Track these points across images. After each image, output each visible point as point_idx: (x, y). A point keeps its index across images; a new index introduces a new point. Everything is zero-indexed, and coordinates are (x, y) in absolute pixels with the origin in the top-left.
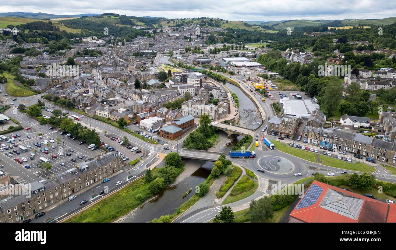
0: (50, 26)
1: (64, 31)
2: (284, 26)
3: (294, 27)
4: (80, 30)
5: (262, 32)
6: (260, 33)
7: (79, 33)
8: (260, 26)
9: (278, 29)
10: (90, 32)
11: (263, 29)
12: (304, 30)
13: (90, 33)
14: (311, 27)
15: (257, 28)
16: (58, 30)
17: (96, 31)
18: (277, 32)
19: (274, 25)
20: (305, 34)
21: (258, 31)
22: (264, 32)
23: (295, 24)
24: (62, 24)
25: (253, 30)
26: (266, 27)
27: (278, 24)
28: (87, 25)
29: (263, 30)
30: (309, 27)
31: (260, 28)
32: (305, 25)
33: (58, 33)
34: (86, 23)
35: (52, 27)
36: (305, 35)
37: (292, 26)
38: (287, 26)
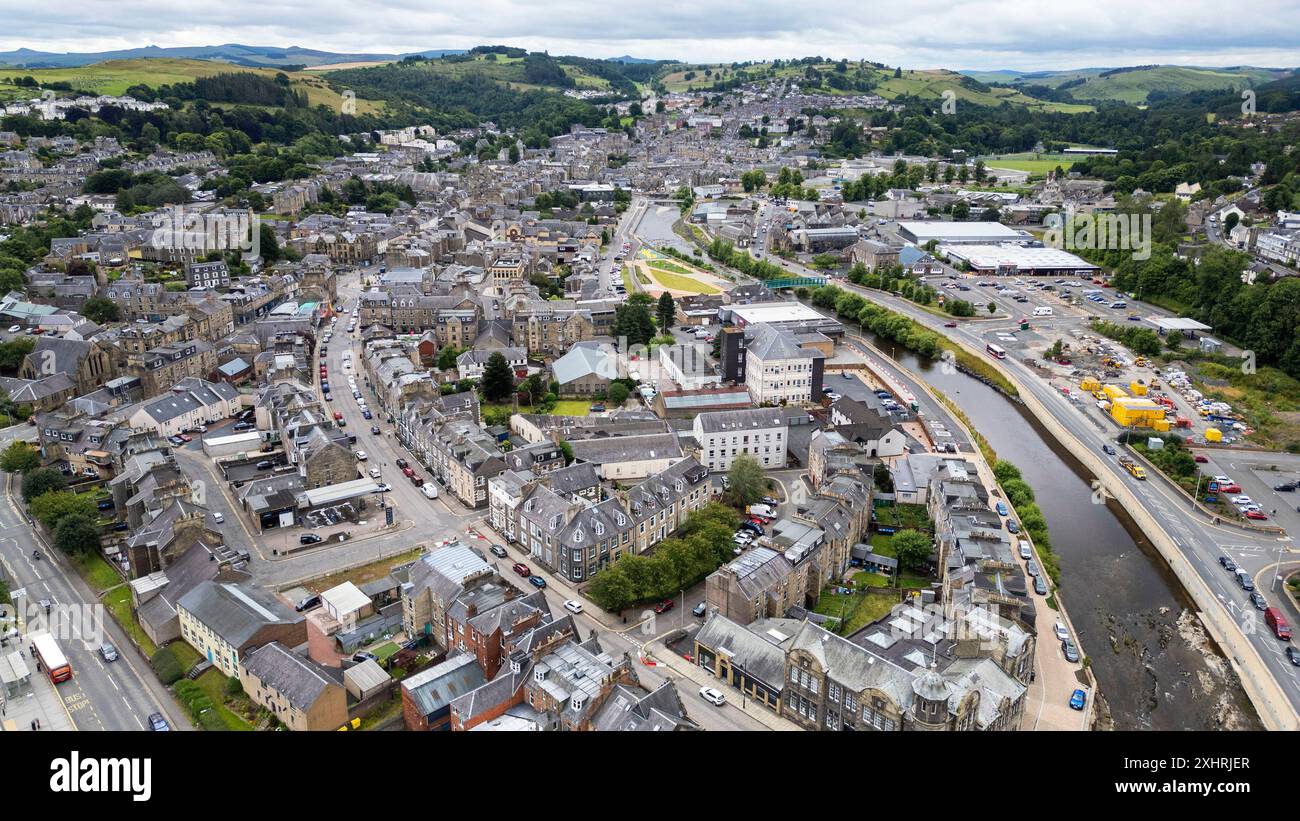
0: (279, 89)
1: (322, 107)
2: (1107, 88)
3: (1146, 93)
4: (381, 104)
5: (1031, 110)
6: (1022, 114)
7: (375, 113)
8: (1015, 87)
9: (1086, 98)
10: (419, 109)
11: (1030, 100)
12: (1194, 101)
13: (415, 114)
14: (1223, 92)
15: (1012, 95)
16: (301, 102)
17: (439, 106)
18: (1088, 109)
19: (1068, 85)
20: (1211, 117)
21: (1014, 106)
22: (1036, 109)
23: (1148, 82)
24: (326, 83)
25: (998, 103)
26: (1040, 92)
27: (1082, 81)
28: (417, 86)
29: (1033, 105)
30: (1216, 93)
31: (1023, 99)
32: (1189, 87)
33: (300, 116)
34: (413, 81)
35: (283, 93)
36: (1214, 125)
37: (1140, 86)
38: (1120, 87)
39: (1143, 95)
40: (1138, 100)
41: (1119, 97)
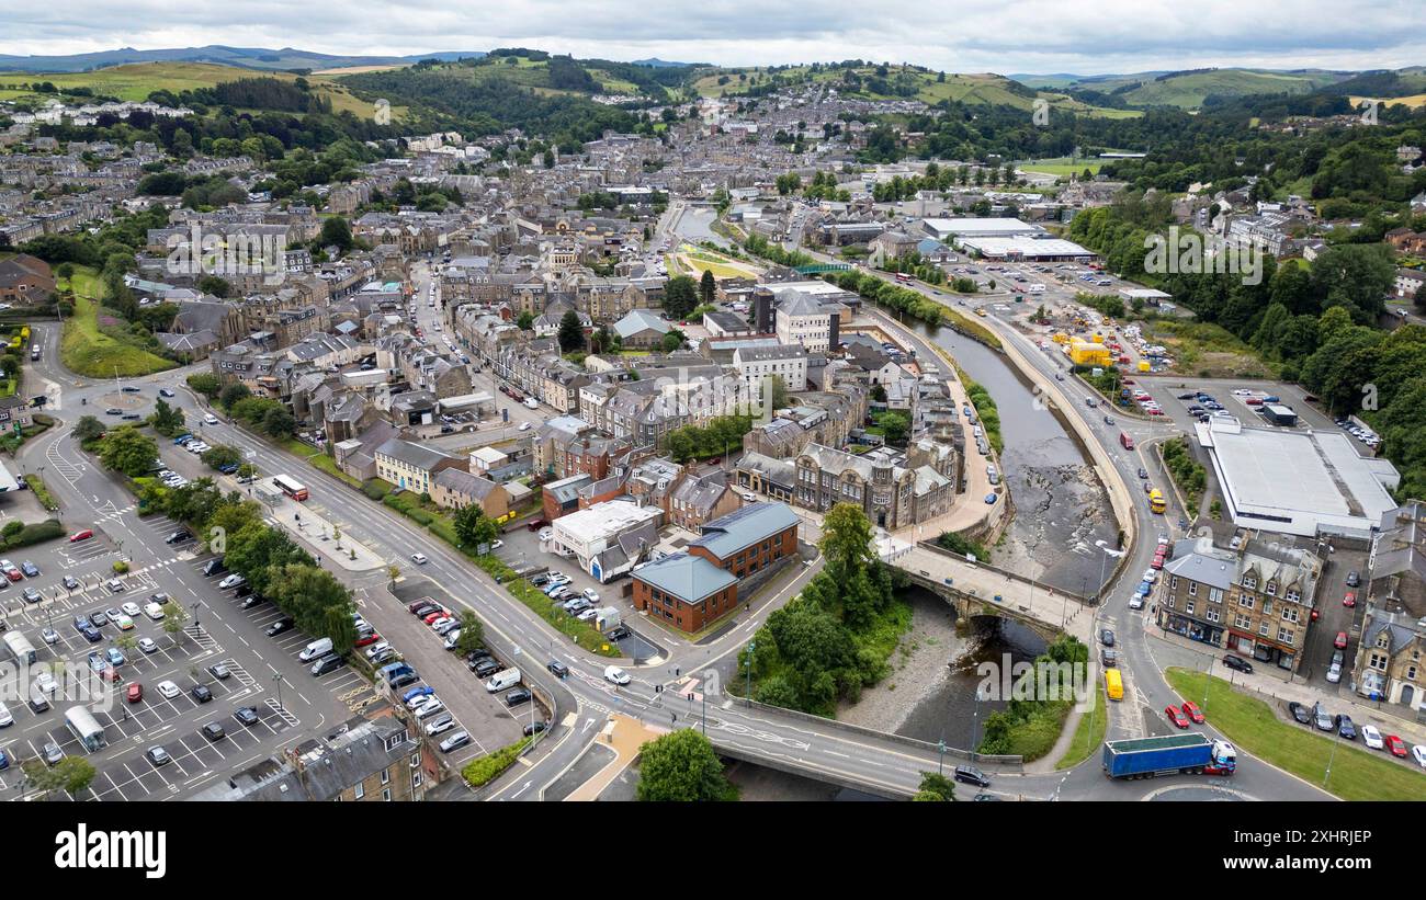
0: (298, 93)
1: (346, 114)
2: (1162, 92)
3: (1203, 98)
4: (404, 110)
5: (1077, 115)
6: (1069, 119)
7: (398, 119)
8: (1066, 91)
9: (1138, 104)
10: (442, 115)
11: (1080, 105)
12: (1246, 106)
13: (438, 119)
14: (1276, 96)
15: (1060, 100)
16: (324, 109)
17: (461, 113)
18: (1136, 115)
19: (1122, 90)
20: (1254, 122)
21: (1061, 111)
22: (1084, 115)
23: (1205, 86)
24: (345, 89)
26: (1091, 98)
27: (1138, 85)
28: (434, 91)
29: (1080, 109)
30: (1269, 97)
31: (1070, 103)
32: (1249, 90)
33: (325, 122)
34: (430, 86)
35: (306, 99)
36: (1254, 129)
37: (1196, 90)
38: (1176, 92)
39: (1199, 100)
40: (1192, 105)
41: (1173, 102)
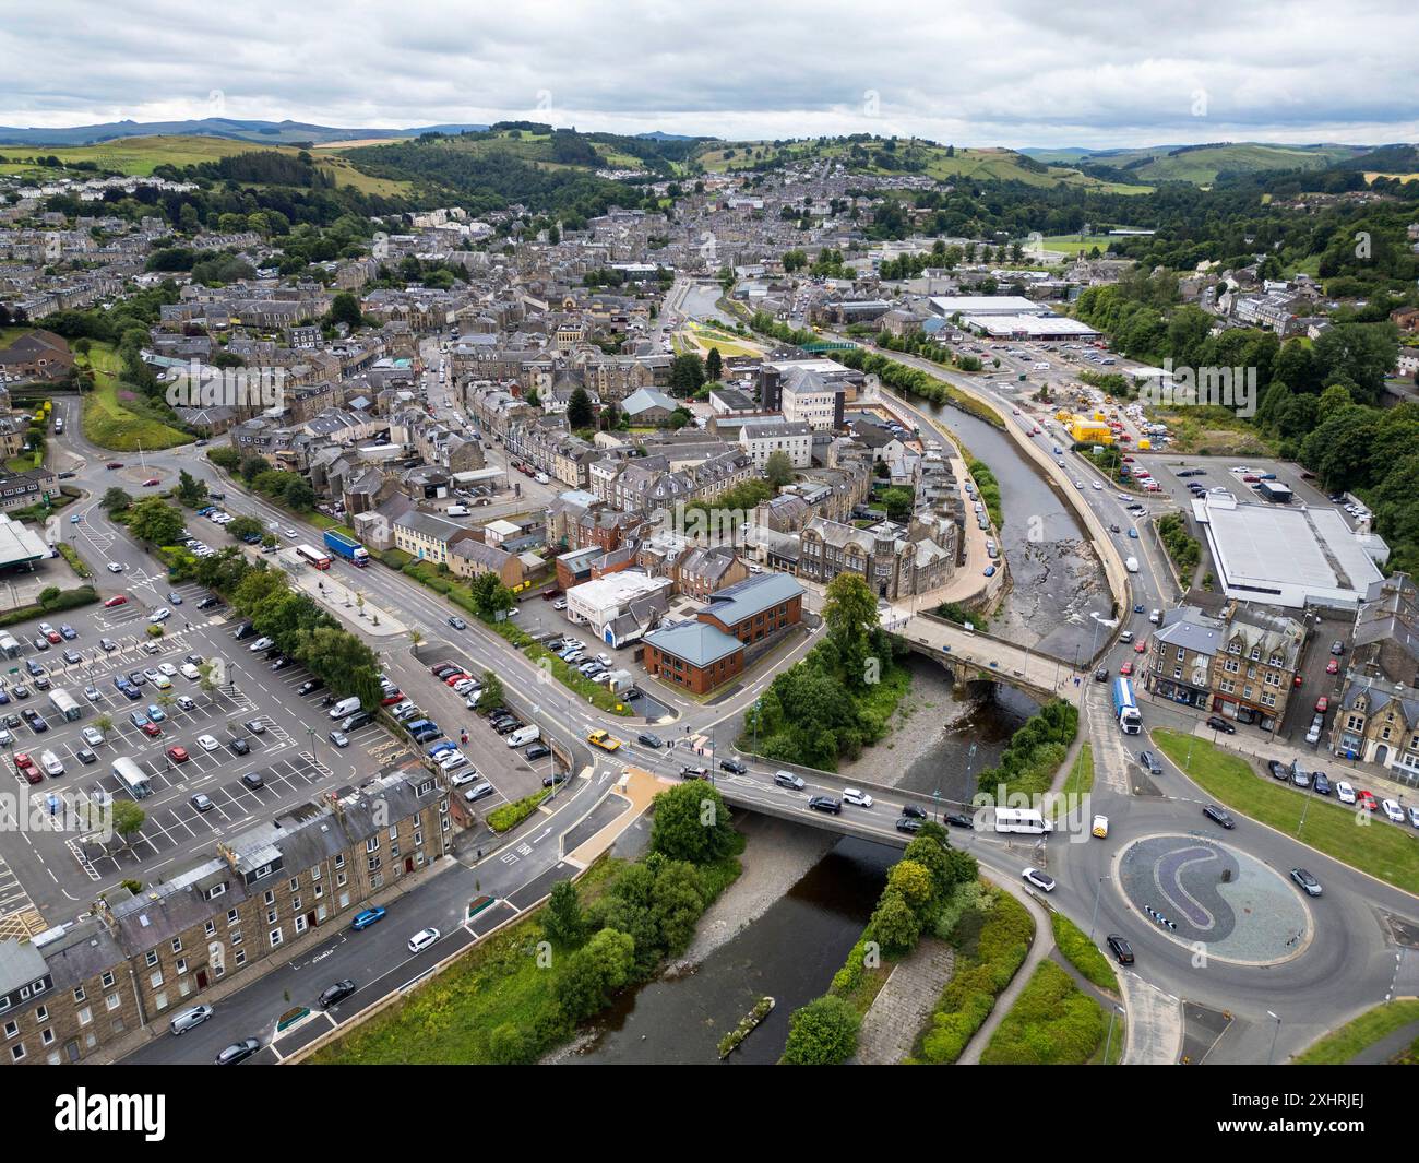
0: (302, 168)
1: (350, 188)
2: (1174, 168)
3: (1216, 173)
4: (407, 185)
5: (1088, 190)
6: (1079, 195)
7: (402, 194)
8: (1077, 166)
9: (1150, 179)
10: (445, 190)
11: (1090, 181)
12: (1258, 182)
13: (442, 195)
14: (1290, 171)
15: (1070, 175)
16: (328, 183)
17: (465, 188)
18: (1148, 190)
19: (1135, 165)
20: (1266, 198)
21: (1071, 187)
22: (1095, 191)
23: (1218, 161)
24: (348, 163)
25: (1054, 184)
26: (1103, 173)
27: (1149, 160)
28: (438, 165)
29: (1092, 185)
30: (1283, 173)
31: (1081, 178)
32: (1263, 164)
33: (329, 196)
34: (434, 160)
35: (310, 173)
36: (1267, 206)
37: (1210, 166)
38: (1189, 167)
39: (1212, 176)
40: (1205, 181)
41: (1185, 178)
